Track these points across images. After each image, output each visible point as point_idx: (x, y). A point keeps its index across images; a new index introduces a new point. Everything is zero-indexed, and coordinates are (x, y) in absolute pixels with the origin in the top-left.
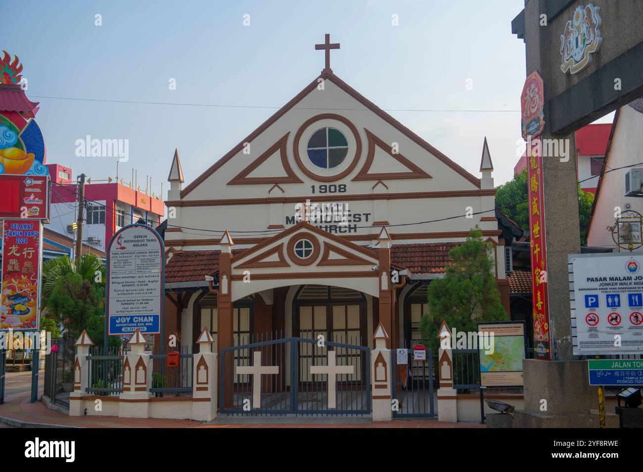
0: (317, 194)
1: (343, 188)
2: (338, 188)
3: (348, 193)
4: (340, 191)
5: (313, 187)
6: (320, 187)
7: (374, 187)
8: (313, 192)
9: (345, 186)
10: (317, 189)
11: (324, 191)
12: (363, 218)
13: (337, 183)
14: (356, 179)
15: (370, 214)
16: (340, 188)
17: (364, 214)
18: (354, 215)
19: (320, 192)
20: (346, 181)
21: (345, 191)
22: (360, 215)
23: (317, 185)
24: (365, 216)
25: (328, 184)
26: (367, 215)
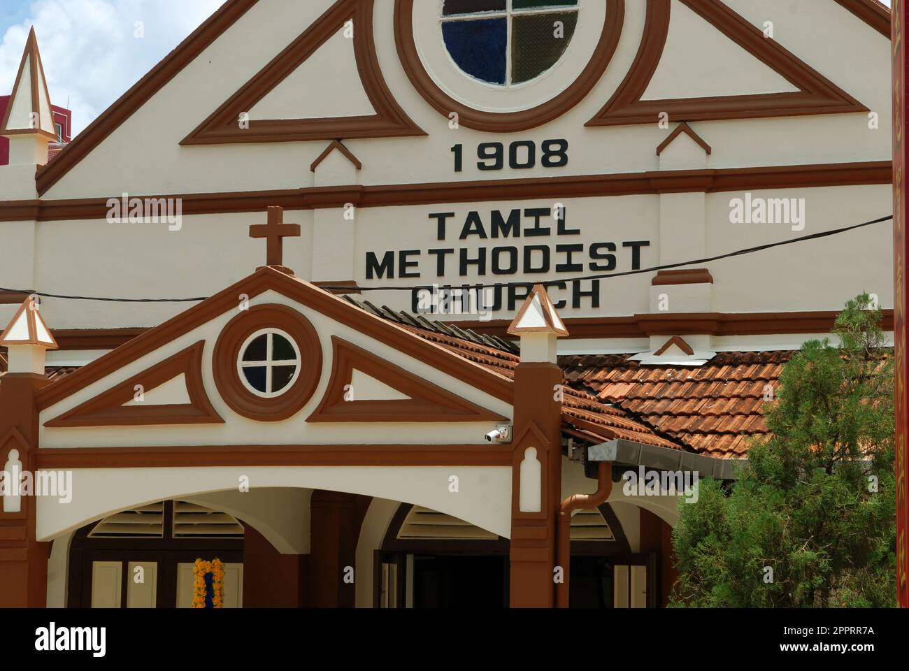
0: (471, 173)
1: (558, 151)
2: (539, 154)
3: (576, 168)
4: (546, 163)
5: (457, 150)
6: (482, 148)
7: (660, 149)
8: (458, 167)
9: (564, 144)
10: (470, 157)
11: (491, 162)
12: (624, 258)
13: (538, 136)
14: (603, 120)
15: (647, 243)
16: (548, 154)
17: (626, 244)
18: (594, 248)
19: (481, 167)
20: (570, 127)
21: (564, 162)
22: (611, 246)
23: (471, 141)
24: (630, 250)
25: (506, 140)
26: (636, 247)
